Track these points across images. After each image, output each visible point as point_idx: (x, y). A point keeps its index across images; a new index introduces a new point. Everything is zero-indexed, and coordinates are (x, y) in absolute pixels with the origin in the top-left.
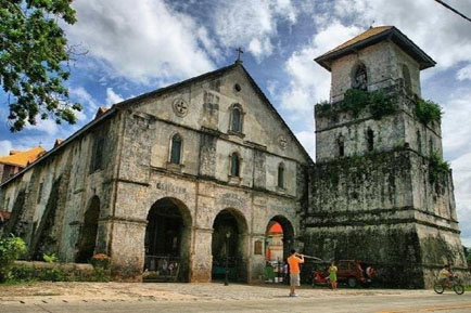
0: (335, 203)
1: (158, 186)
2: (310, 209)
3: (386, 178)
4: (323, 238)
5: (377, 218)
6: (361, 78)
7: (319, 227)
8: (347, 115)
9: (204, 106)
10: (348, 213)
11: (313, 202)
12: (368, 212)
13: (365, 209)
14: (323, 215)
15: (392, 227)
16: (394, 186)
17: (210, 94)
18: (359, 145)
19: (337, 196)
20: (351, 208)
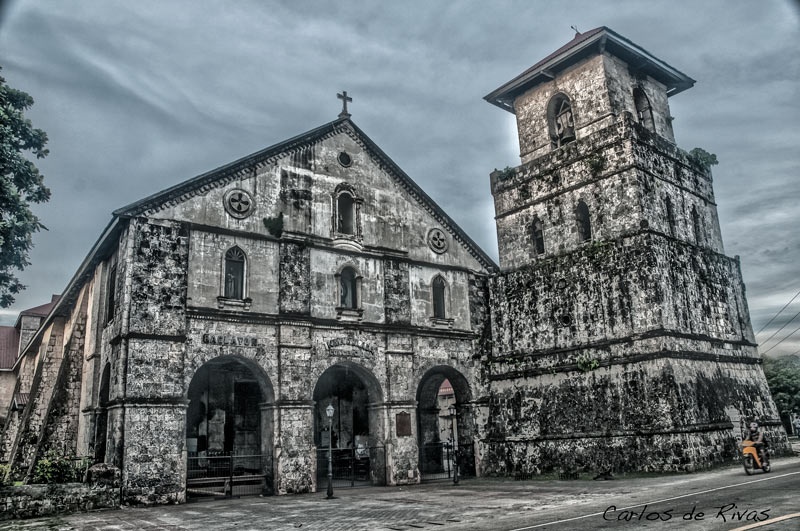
0: (535, 335)
1: (205, 340)
2: (495, 350)
3: (614, 285)
4: (519, 396)
5: (604, 355)
6: (564, 120)
7: (512, 379)
8: (544, 185)
9: (283, 196)
10: (556, 351)
11: (500, 338)
12: (589, 346)
13: (584, 341)
14: (518, 357)
15: (630, 368)
16: (629, 297)
17: (294, 175)
18: (568, 233)
19: (537, 324)
20: (561, 342)
